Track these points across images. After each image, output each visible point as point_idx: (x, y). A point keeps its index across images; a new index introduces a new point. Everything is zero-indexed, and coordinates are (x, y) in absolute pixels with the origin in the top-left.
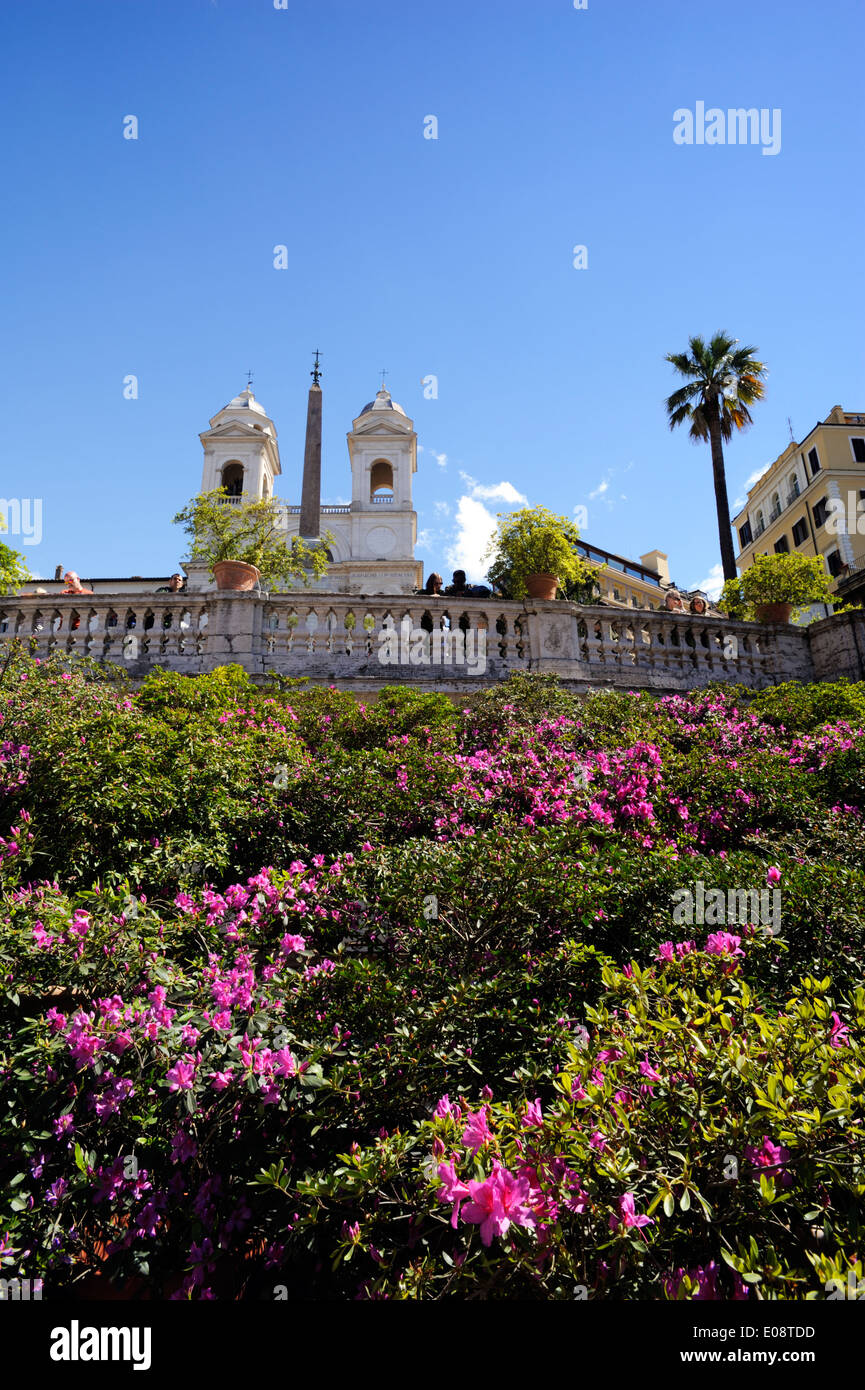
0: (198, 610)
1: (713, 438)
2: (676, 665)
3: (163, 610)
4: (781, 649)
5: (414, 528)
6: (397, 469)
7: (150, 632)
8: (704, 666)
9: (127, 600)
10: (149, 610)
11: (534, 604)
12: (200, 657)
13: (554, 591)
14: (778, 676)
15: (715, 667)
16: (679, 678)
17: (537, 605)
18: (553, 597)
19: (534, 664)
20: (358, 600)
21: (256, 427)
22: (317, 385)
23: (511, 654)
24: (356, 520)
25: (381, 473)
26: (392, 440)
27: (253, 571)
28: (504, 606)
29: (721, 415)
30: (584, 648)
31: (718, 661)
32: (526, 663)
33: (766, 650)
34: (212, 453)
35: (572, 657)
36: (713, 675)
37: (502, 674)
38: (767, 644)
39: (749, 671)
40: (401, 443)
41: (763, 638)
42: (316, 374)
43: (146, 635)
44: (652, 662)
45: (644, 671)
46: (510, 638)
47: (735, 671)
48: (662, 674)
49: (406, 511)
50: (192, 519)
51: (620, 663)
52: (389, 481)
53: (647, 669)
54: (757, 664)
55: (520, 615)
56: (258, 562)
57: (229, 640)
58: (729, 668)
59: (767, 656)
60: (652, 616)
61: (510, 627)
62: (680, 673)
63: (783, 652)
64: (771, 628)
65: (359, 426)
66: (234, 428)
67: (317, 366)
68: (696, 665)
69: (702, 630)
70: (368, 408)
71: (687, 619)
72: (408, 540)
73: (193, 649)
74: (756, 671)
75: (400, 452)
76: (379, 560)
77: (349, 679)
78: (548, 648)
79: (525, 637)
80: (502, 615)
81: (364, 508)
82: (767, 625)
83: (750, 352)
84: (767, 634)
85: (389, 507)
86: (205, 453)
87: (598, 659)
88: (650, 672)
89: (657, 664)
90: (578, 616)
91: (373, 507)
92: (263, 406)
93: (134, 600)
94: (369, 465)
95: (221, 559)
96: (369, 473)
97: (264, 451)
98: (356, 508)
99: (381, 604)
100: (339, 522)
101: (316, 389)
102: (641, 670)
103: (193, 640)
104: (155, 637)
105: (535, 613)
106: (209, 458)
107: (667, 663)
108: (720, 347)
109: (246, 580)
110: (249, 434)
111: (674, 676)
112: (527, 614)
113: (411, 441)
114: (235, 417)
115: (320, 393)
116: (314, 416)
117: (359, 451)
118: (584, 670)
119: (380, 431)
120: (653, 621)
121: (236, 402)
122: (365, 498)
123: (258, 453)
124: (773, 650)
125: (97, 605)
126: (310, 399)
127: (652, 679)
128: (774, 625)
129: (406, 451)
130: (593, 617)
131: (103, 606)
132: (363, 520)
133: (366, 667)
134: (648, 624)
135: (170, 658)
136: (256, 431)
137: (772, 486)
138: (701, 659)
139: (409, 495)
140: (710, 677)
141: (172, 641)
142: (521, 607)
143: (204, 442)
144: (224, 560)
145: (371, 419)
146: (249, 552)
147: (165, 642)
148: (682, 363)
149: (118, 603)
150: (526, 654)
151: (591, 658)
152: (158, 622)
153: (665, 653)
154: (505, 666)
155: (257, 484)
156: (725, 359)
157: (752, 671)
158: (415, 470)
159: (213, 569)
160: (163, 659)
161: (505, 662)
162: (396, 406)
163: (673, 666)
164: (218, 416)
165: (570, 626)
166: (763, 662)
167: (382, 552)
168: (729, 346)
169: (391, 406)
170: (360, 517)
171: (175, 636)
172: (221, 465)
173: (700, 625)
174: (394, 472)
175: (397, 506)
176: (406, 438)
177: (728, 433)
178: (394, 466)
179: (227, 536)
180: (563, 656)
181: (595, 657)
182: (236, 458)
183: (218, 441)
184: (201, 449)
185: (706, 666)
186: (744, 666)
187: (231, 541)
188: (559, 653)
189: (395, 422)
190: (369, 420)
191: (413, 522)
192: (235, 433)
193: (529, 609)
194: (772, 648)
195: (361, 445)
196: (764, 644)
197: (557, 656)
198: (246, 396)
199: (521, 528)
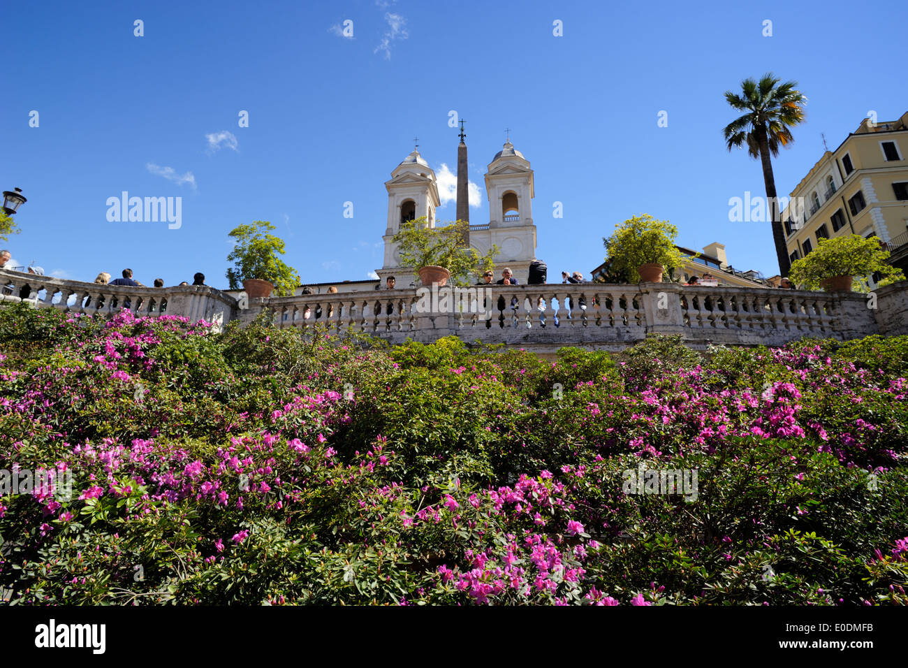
0: (410, 300)
1: (763, 154)
2: (759, 327)
3: (387, 301)
4: (846, 311)
5: (534, 237)
6: (520, 197)
7: (379, 316)
8: (781, 327)
9: (363, 295)
10: (378, 302)
11: (647, 286)
12: (413, 333)
13: (661, 275)
14: (845, 333)
15: (791, 327)
16: (762, 336)
17: (649, 287)
18: (661, 281)
19: (650, 330)
20: (520, 289)
21: (422, 175)
22: (463, 143)
23: (632, 323)
24: (493, 234)
25: (510, 200)
26: (516, 177)
27: (446, 272)
28: (624, 288)
29: (769, 136)
30: (686, 316)
31: (793, 322)
32: (644, 329)
33: (832, 312)
34: (394, 195)
35: (678, 323)
36: (790, 333)
37: (626, 338)
38: (833, 308)
39: (819, 329)
40: (522, 178)
41: (830, 304)
42: (462, 136)
43: (376, 319)
44: (739, 325)
45: (734, 332)
46: (630, 311)
47: (808, 329)
48: (748, 333)
49: (529, 225)
50: (404, 239)
51: (715, 326)
52: (516, 206)
53: (736, 330)
54: (826, 324)
55: (637, 295)
56: (449, 266)
57: (433, 320)
58: (802, 328)
59: (834, 318)
60: (738, 291)
61: (630, 304)
62: (763, 333)
63: (848, 314)
64: (836, 296)
65: (492, 169)
66: (408, 177)
67: (462, 130)
68: (774, 326)
69: (778, 299)
70: (498, 156)
71: (765, 292)
72: (530, 246)
73: (408, 327)
74: (826, 329)
75: (521, 184)
76: (511, 261)
77: (517, 344)
78: (659, 318)
79: (641, 311)
80: (623, 295)
81: (499, 226)
82: (832, 293)
83: (790, 86)
84: (833, 300)
85: (516, 223)
86: (390, 195)
87: (697, 324)
88: (739, 333)
89: (743, 326)
90: (680, 293)
91: (505, 224)
92: (427, 161)
93: (368, 295)
94: (501, 195)
95: (424, 264)
96: (501, 201)
97: (428, 191)
98: (492, 226)
99: (536, 291)
100: (481, 236)
101: (463, 146)
102: (731, 332)
103: (407, 321)
104: (382, 320)
105: (648, 293)
106: (392, 198)
107: (751, 325)
108: (766, 86)
109: (442, 278)
110: (418, 180)
111: (758, 335)
112: (642, 294)
113: (529, 176)
114: (407, 170)
115: (465, 148)
116: (463, 165)
117: (494, 186)
118: (687, 332)
119: (508, 171)
120: (738, 294)
121: (408, 159)
122: (499, 218)
123: (425, 193)
124: (839, 312)
125: (344, 300)
126: (459, 154)
127: (740, 338)
128: (839, 293)
129: (526, 183)
130: (691, 293)
131: (348, 300)
132: (499, 234)
133: (527, 336)
134: (734, 297)
135: (393, 334)
136: (422, 178)
137: (812, 186)
138: (779, 321)
139: (530, 214)
140: (787, 335)
141: (393, 322)
142: (637, 289)
143: (388, 188)
144: (426, 265)
145: (501, 163)
146: (441, 260)
147: (389, 323)
148: (735, 101)
149: (358, 298)
150: (643, 323)
151: (692, 323)
152: (384, 310)
153: (749, 319)
154: (628, 332)
155: (425, 213)
156: (770, 93)
157: (822, 329)
158: (533, 196)
159: (419, 272)
160: (389, 335)
161: (628, 329)
162: (517, 153)
163: (757, 327)
164: (397, 170)
165: (675, 301)
166: (831, 322)
167: (512, 255)
168: (773, 84)
169: (514, 153)
170: (496, 232)
171: (395, 319)
172: (399, 202)
173: (776, 296)
174: (519, 199)
175: (521, 223)
176: (525, 174)
177: (775, 149)
178: (518, 194)
179: (427, 250)
180: (671, 323)
181: (695, 323)
182: (410, 197)
183: (398, 186)
184: (387, 193)
185: (783, 327)
186: (815, 326)
187: (430, 253)
188: (668, 321)
189: (518, 164)
190: (500, 164)
191: (534, 233)
192: (409, 180)
193: (643, 290)
194: (838, 310)
195: (494, 182)
196: (830, 308)
197: (666, 323)
198: (415, 155)
199: (633, 232)
